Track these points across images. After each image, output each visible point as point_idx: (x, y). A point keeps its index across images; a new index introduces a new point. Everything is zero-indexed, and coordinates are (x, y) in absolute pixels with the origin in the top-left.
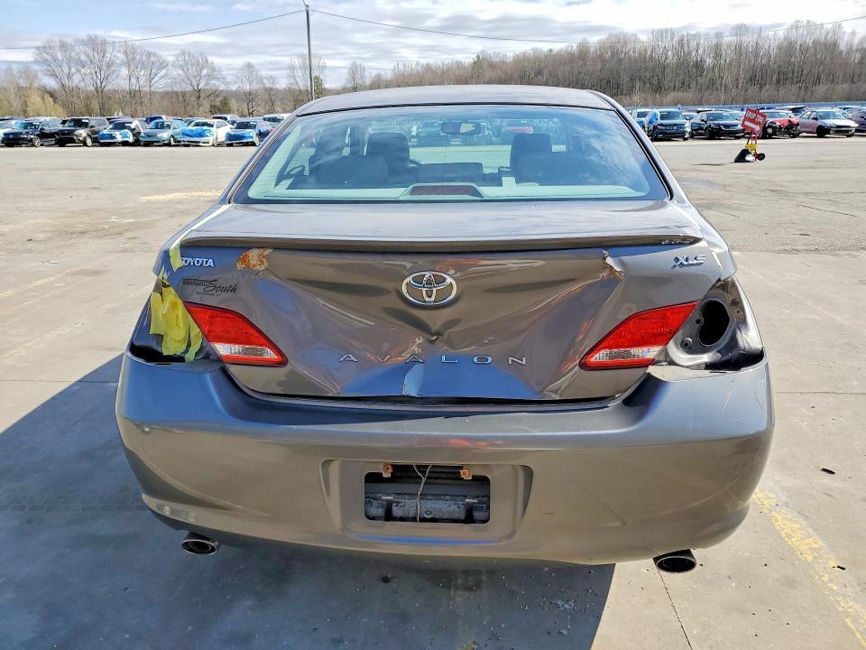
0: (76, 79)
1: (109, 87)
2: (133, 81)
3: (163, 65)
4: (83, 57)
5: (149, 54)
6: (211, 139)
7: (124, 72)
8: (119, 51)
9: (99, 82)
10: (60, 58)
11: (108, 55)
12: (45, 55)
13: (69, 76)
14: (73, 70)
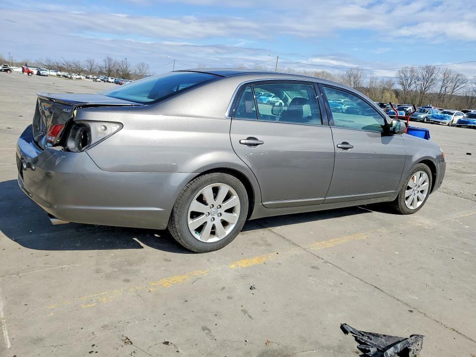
0: (413, 87)
1: (428, 92)
2: (443, 89)
3: (464, 81)
4: (420, 76)
5: (458, 75)
6: (448, 122)
7: (440, 83)
8: (441, 73)
9: (424, 89)
10: (408, 76)
11: (434, 75)
12: (401, 74)
13: (410, 85)
14: (413, 82)
